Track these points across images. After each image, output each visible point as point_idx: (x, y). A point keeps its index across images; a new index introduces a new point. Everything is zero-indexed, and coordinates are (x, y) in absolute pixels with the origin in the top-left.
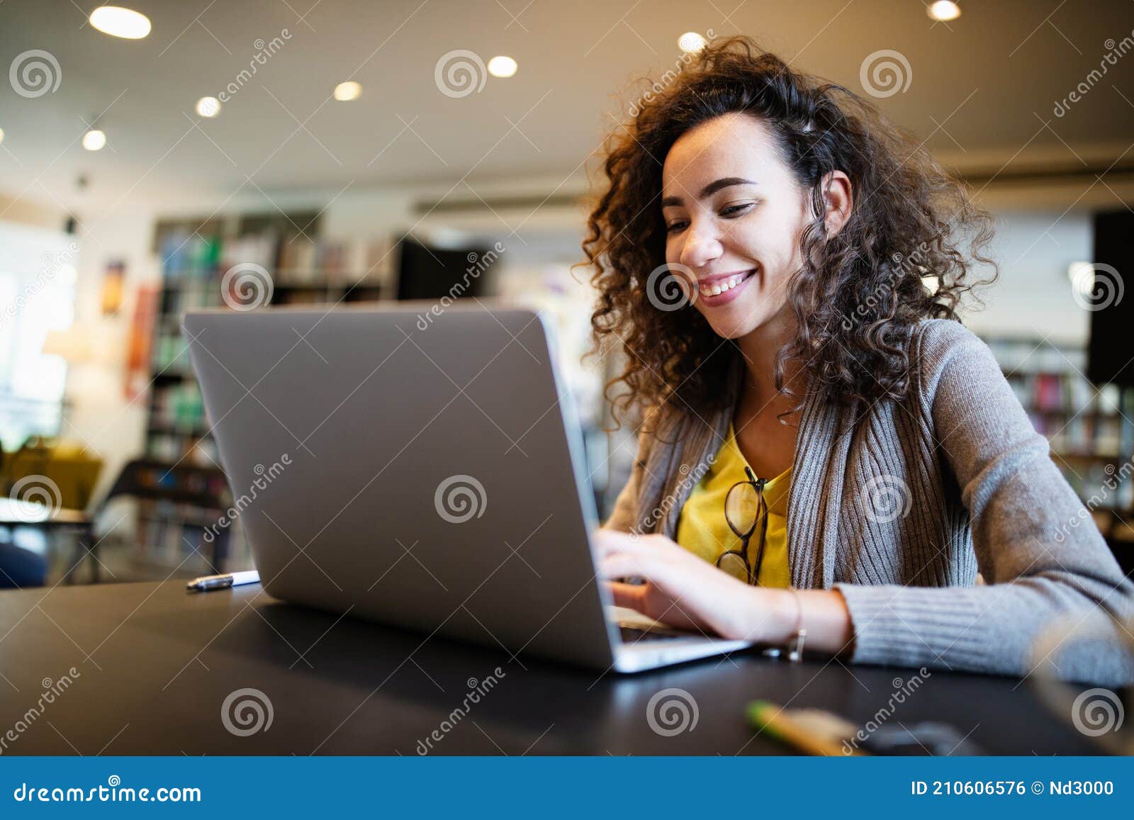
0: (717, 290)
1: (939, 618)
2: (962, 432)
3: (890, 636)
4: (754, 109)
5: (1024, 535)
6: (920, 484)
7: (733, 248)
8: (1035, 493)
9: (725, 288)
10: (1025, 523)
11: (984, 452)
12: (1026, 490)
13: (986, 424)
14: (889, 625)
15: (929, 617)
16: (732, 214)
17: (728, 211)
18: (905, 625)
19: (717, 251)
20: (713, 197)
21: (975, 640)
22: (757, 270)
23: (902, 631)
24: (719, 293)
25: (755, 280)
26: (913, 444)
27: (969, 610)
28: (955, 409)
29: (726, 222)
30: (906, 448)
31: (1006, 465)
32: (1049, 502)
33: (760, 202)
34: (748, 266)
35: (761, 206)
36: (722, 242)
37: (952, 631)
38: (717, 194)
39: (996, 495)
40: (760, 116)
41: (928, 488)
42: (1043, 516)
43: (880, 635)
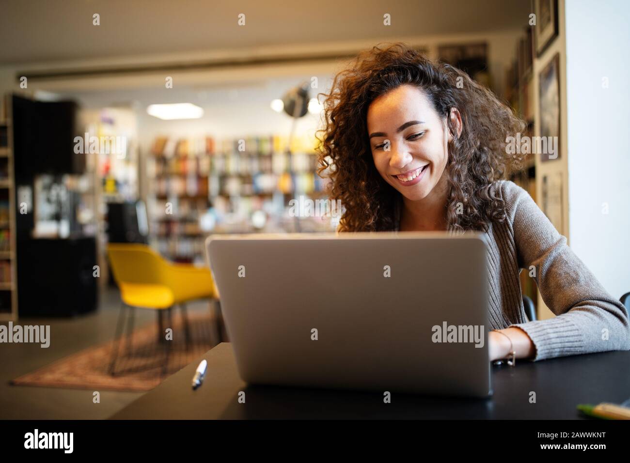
0: (411, 178)
1: (565, 334)
2: (531, 237)
3: (548, 347)
4: (414, 83)
5: (570, 284)
6: (509, 262)
7: (417, 155)
8: (571, 264)
9: (414, 177)
10: (569, 278)
11: (544, 247)
12: (567, 263)
13: (542, 233)
14: (548, 341)
15: (561, 334)
16: (415, 139)
17: (411, 137)
18: (554, 340)
19: (410, 158)
20: (404, 131)
21: (580, 341)
22: (430, 165)
23: (554, 343)
24: (412, 179)
25: (428, 170)
26: (503, 243)
27: (574, 328)
28: (526, 227)
29: (412, 143)
30: (500, 245)
31: (556, 252)
32: (577, 268)
33: (426, 131)
34: (425, 164)
35: (427, 133)
36: (411, 154)
37: (571, 339)
38: (406, 130)
39: (552, 266)
40: (417, 86)
41: (513, 263)
42: (577, 274)
43: (545, 347)
